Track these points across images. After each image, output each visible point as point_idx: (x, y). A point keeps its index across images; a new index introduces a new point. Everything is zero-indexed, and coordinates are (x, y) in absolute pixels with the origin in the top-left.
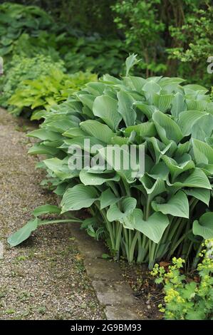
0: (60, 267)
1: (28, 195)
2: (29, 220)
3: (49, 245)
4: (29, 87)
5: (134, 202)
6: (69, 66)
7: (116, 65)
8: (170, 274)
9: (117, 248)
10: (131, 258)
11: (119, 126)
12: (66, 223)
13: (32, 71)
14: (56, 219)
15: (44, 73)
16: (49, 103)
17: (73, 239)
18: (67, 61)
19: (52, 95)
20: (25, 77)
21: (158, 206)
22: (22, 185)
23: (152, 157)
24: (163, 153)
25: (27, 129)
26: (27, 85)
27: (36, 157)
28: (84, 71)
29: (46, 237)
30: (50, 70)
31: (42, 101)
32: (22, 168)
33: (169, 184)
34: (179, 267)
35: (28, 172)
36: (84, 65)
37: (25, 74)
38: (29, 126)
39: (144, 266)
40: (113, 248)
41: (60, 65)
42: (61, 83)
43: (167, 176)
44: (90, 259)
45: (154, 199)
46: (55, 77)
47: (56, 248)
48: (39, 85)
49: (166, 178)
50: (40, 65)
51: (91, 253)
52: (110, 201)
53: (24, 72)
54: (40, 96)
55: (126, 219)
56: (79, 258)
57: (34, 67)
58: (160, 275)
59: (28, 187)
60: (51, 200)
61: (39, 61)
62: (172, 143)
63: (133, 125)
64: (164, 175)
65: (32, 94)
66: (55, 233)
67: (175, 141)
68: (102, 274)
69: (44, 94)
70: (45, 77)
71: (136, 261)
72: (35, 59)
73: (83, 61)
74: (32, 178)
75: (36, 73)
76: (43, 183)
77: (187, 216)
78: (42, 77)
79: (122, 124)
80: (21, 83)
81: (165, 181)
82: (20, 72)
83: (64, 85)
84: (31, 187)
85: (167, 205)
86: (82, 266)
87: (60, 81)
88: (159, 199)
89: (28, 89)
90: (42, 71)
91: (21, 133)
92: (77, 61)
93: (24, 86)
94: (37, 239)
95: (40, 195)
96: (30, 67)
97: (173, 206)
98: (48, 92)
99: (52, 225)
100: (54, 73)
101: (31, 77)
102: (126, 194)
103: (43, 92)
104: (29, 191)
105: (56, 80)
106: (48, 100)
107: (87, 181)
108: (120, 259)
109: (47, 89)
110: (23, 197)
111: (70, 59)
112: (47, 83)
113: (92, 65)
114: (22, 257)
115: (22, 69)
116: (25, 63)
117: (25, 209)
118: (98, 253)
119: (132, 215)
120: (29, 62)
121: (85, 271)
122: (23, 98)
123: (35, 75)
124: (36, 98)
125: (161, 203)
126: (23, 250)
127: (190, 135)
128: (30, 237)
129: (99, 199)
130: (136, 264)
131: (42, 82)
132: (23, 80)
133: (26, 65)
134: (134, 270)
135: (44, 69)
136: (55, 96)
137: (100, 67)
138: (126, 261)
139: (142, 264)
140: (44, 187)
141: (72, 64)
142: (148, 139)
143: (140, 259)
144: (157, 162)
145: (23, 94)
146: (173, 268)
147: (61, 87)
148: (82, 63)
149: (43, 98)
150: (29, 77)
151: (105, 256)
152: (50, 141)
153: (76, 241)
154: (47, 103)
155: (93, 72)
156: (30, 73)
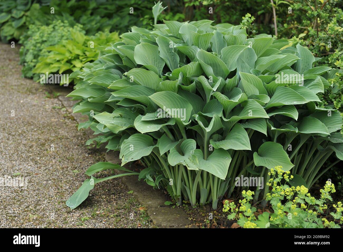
0: (125, 222)
1: (76, 157)
2: (83, 181)
3: (109, 202)
4: (52, 53)
5: (193, 143)
6: (87, 28)
7: (132, 22)
8: (243, 208)
9: (179, 193)
10: (193, 200)
11: (163, 71)
12: (120, 178)
13: (52, 37)
14: (109, 176)
15: (65, 38)
16: (76, 65)
17: (131, 192)
18: (84, 24)
19: (77, 57)
20: (46, 44)
21: (218, 143)
22: (67, 148)
23: (201, 97)
24: (215, 89)
25: (58, 94)
26: (49, 52)
27: (74, 120)
28: (103, 31)
29: (103, 194)
30: (70, 34)
31: (68, 64)
32: (63, 132)
33: (225, 120)
34: (249, 200)
35: (70, 135)
36: (101, 25)
37: (46, 41)
38: (59, 91)
39: (208, 206)
40: (175, 194)
41: (79, 29)
42: (83, 45)
43: (222, 112)
44: (153, 209)
45: (211, 137)
46: (77, 40)
47: (116, 203)
48: (63, 50)
49: (221, 115)
50: (59, 31)
51: (153, 203)
52: (168, 145)
53: (44, 39)
54: (65, 60)
55: (188, 161)
56: (142, 210)
57: (53, 34)
58: (232, 210)
59: (73, 149)
60: (99, 158)
61: (56, 28)
62: (220, 79)
63: (177, 67)
64: (218, 111)
65: (58, 59)
66: (112, 189)
67: (222, 77)
68: (169, 221)
69: (70, 58)
70: (67, 41)
71: (199, 203)
72: (51, 26)
73: (99, 22)
74: (75, 140)
75: (57, 39)
76: (89, 143)
77: (249, 148)
78: (64, 42)
79: (166, 69)
80: (44, 50)
81: (221, 118)
82: (40, 40)
83: (87, 46)
84: (77, 149)
85: (225, 140)
86: (147, 216)
87: (82, 43)
88: (216, 136)
89: (52, 55)
90: (63, 36)
91: (52, 100)
92: (93, 23)
93: (47, 53)
94: (96, 198)
95: (87, 155)
96: (50, 34)
97: (233, 141)
98: (73, 55)
99: (106, 182)
100: (75, 36)
101: (52, 43)
102: (182, 137)
103: (68, 56)
104: (76, 153)
105: (78, 43)
106: (74, 63)
107: (143, 129)
108: (182, 203)
109: (71, 53)
110: (71, 160)
111: (85, 22)
112: (70, 47)
113: (109, 25)
114: (85, 217)
115: (42, 37)
116: (44, 30)
117: (76, 171)
118: (159, 201)
119: (194, 156)
120: (47, 29)
121: (151, 221)
122: (49, 65)
123: (56, 41)
124: (63, 62)
125: (219, 140)
126: (85, 211)
127: (236, 69)
128: (89, 196)
129: (157, 146)
130: (200, 206)
131: (64, 46)
132: (45, 48)
133: (46, 32)
134: (199, 213)
135: (64, 33)
136: (81, 58)
137: (117, 26)
138: (189, 204)
139: (205, 205)
140: (89, 147)
141: (89, 26)
142: (196, 79)
143: (203, 200)
144: (208, 100)
145: (48, 61)
146: (244, 201)
147: (85, 48)
148: (98, 25)
149: (69, 62)
150: (50, 44)
151: (167, 203)
152: (94, 98)
153: (135, 193)
154: (74, 66)
155: (111, 32)
156: (51, 39)
